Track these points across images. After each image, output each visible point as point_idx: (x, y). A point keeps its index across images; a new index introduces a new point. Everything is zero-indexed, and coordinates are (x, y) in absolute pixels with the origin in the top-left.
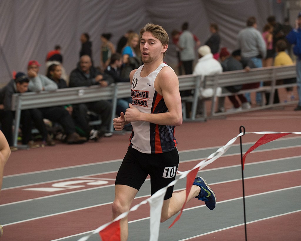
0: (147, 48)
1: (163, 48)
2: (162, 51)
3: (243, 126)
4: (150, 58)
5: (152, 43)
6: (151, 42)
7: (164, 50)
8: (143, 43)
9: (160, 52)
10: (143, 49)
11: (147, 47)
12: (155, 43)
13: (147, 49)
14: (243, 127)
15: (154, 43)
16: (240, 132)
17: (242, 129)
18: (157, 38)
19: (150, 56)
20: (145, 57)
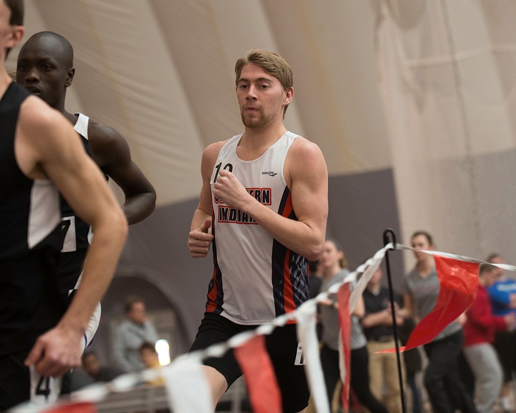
0: (255, 96)
1: (285, 95)
2: (284, 101)
3: (389, 229)
4: (262, 117)
5: (264, 87)
6: (261, 84)
7: (287, 99)
8: (245, 87)
9: (280, 103)
10: (247, 99)
11: (254, 94)
12: (270, 87)
13: (255, 98)
14: (391, 232)
15: (268, 87)
16: (386, 243)
17: (389, 235)
18: (274, 76)
19: (262, 113)
20: (252, 116)
